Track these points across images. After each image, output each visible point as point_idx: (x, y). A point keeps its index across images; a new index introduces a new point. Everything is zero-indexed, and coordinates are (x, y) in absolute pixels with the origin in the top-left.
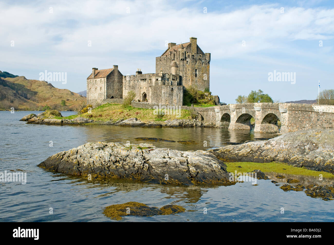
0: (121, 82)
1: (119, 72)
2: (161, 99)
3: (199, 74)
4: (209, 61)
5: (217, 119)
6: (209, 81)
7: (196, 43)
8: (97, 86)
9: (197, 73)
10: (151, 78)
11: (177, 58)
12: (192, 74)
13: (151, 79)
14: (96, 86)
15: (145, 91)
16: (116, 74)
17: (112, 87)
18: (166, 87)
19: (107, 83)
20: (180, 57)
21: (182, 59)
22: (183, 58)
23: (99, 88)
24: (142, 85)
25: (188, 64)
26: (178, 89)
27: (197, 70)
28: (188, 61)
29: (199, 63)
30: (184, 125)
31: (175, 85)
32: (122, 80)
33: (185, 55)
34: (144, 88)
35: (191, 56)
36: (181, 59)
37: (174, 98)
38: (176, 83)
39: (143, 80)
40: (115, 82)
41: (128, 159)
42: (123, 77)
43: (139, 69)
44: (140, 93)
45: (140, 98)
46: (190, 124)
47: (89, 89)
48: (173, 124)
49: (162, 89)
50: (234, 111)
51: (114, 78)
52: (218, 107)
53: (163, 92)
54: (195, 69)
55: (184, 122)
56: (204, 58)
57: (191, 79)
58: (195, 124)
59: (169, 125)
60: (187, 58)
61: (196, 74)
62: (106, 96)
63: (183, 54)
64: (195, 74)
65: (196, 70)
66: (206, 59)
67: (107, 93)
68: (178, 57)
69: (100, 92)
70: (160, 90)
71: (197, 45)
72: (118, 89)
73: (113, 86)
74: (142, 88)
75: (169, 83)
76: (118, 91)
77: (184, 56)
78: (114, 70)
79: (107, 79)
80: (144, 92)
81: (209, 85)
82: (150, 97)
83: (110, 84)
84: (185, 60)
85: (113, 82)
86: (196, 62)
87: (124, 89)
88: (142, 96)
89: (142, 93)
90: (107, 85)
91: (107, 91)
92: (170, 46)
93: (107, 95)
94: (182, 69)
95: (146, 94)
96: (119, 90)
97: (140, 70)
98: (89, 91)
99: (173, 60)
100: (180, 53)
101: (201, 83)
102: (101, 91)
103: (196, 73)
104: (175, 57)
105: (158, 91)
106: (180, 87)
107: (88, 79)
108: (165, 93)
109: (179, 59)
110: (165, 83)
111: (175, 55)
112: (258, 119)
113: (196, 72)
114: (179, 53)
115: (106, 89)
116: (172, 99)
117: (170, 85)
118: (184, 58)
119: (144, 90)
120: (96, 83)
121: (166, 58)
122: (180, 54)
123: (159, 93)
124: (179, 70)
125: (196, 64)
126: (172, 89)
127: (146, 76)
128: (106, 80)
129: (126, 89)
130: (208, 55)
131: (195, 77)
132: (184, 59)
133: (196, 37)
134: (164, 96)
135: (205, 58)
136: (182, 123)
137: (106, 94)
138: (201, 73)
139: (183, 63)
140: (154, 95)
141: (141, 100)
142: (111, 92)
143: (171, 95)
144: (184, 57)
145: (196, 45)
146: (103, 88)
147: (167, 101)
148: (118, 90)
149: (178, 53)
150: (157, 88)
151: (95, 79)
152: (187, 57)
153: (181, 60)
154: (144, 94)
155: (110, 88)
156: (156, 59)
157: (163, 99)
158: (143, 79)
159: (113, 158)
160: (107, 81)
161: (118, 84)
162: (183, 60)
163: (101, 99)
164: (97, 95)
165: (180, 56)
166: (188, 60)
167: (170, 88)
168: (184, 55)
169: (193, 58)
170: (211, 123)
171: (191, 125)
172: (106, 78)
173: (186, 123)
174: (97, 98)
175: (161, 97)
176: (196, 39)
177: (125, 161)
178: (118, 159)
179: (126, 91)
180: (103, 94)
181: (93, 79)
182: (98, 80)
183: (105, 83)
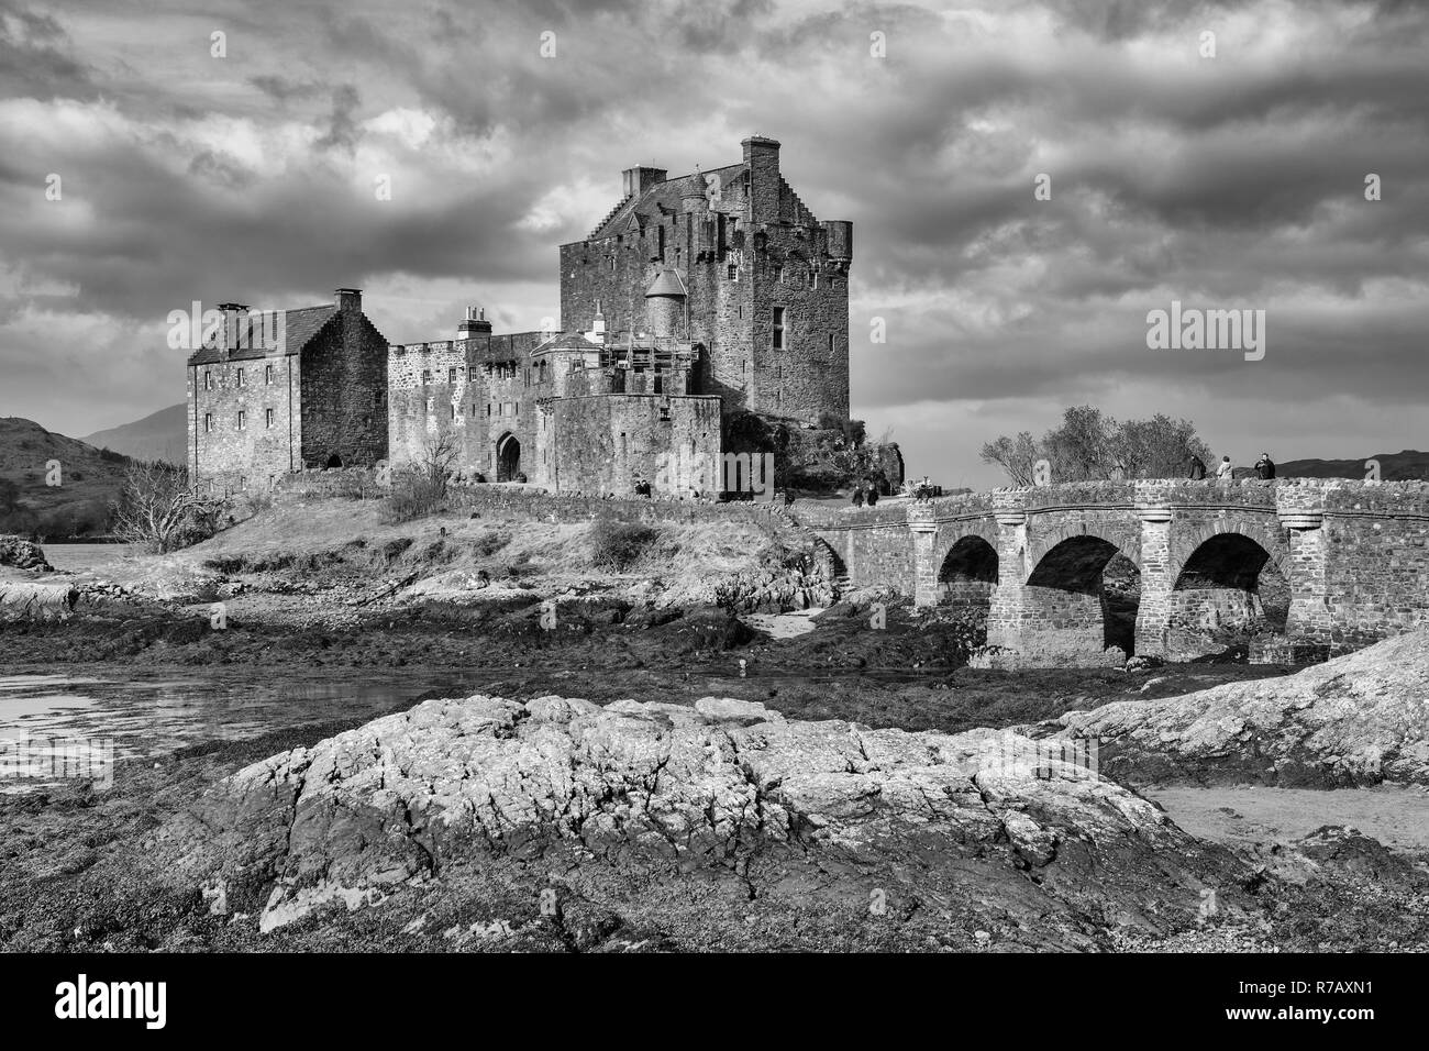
0: (376, 378)
1: (367, 327)
2: (609, 465)
3: (796, 333)
4: (843, 264)
5: (920, 569)
6: (847, 368)
7: (777, 168)
8: (250, 403)
9: (785, 327)
10: (548, 357)
11: (678, 250)
12: (757, 331)
13: (543, 363)
14: (241, 399)
15: (514, 427)
16: (352, 336)
17: (330, 407)
18: (631, 405)
19: (303, 383)
20: (695, 243)
21: (704, 252)
22: (708, 251)
23: (256, 414)
24: (493, 393)
25: (736, 280)
26: (698, 414)
27: (784, 314)
28: (736, 263)
29: (792, 274)
30: (742, 603)
31: (676, 390)
32: (386, 370)
33: (722, 233)
34: (508, 409)
35: (749, 238)
36: (696, 252)
38: (681, 381)
39: (501, 365)
40: (349, 378)
41: (665, 780)
42: (391, 350)
43: (475, 312)
44: (485, 437)
45: (483, 462)
46: (775, 595)
47: (202, 417)
48: (685, 597)
49: (613, 412)
50: (1015, 525)
51: (339, 357)
52: (923, 503)
53: (617, 429)
54: (774, 305)
55: (743, 587)
56: (819, 245)
57: (755, 360)
58: (799, 597)
59: (664, 605)
60: (728, 249)
61: (778, 333)
62: (297, 454)
63: (708, 226)
64: (771, 335)
65: (778, 311)
66: (827, 254)
67: (302, 440)
68: (683, 246)
69: (261, 432)
70: (602, 420)
71: (781, 181)
72: (363, 414)
73: (337, 401)
74: (495, 408)
75: (643, 382)
76: (361, 429)
77: (716, 238)
78: (339, 316)
79: (303, 362)
80: (509, 433)
81: (848, 392)
82: (540, 457)
83: (320, 387)
84: (722, 259)
85: (337, 377)
86: (778, 269)
87: (393, 413)
88: (494, 454)
89: (494, 435)
90: (302, 396)
91: (303, 427)
92: (637, 186)
93: (303, 448)
94: (703, 305)
95: (518, 443)
96: (370, 421)
97: (482, 314)
98: (201, 426)
99: (655, 259)
100: (695, 223)
101: (806, 381)
102: (271, 426)
103: (779, 327)
104: (668, 242)
105: (593, 425)
106: (708, 404)
107: (196, 365)
108: (628, 435)
109: (689, 254)
110: (623, 382)
111: (668, 233)
112: (1155, 568)
113: (778, 320)
114: (690, 222)
115: (298, 418)
117: (650, 389)
118: (716, 250)
119: (504, 421)
120: (242, 385)
121: (617, 247)
122: (695, 228)
123: (598, 437)
124: (691, 313)
125: (777, 277)
126: (666, 411)
127: (517, 344)
128: (296, 368)
129: (403, 415)
130: (840, 233)
131: (771, 347)
132: (712, 254)
133: (773, 138)
134: (625, 450)
135: (826, 246)
136: (735, 594)
137: (297, 443)
138: (806, 327)
139: (711, 273)
140: (570, 445)
141: (493, 472)
142: (323, 432)
143: (660, 443)
144: (712, 241)
145: (775, 179)
146: (281, 413)
147: (637, 476)
148: (365, 420)
149: (683, 224)
150: (585, 407)
151: (238, 365)
152: (729, 242)
153: (701, 257)
154: (502, 446)
155: (322, 411)
156: (563, 256)
157: (617, 468)
158: (500, 359)
159: (588, 776)
160: (303, 373)
161: (361, 389)
162: (708, 259)
163: (269, 470)
164: (250, 446)
165: (696, 236)
166: (731, 257)
167: (652, 406)
168: (717, 231)
169: (763, 249)
170: (885, 592)
171: (778, 600)
172: (295, 359)
173: (754, 589)
174: (245, 463)
175: (606, 458)
176: (775, 146)
177: (654, 790)
178: (616, 779)
179: (408, 424)
180: (281, 442)
181: (224, 361)
182: (253, 370)
183: (293, 383)
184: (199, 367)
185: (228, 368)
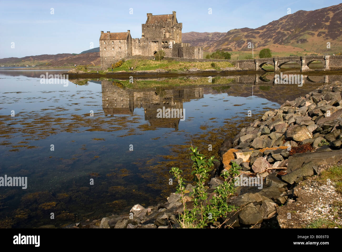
8: (115, 46)
11: (168, 26)
14: (113, 46)
15: (157, 50)
16: (130, 37)
24: (153, 45)
25: (175, 31)
28: (175, 28)
29: (178, 30)
34: (155, 48)
35: (176, 25)
36: (171, 27)
37: (200, 55)
40: (130, 43)
42: (132, 39)
44: (151, 52)
47: (103, 48)
51: (129, 40)
54: (177, 34)
62: (126, 54)
66: (180, 27)
69: (119, 51)
70: (193, 50)
71: (176, 17)
73: (129, 46)
74: (153, 48)
76: (130, 50)
78: (128, 34)
80: (155, 51)
87: (133, 48)
88: (153, 54)
89: (153, 51)
91: (127, 50)
99: (164, 27)
108: (196, 52)
111: (166, 24)
116: (199, 56)
121: (155, 25)
126: (199, 49)
127: (158, 39)
129: (135, 48)
130: (181, 24)
139: (172, 30)
140: (186, 53)
143: (199, 53)
146: (123, 48)
149: (169, 23)
150: (189, 48)
151: (112, 41)
155: (128, 48)
156: (142, 25)
158: (155, 41)
164: (115, 53)
172: (126, 41)
174: (114, 55)
176: (175, 12)
179: (136, 50)
180: (123, 52)
181: (109, 40)
182: (116, 41)
183: (125, 44)
184: (102, 41)
185: (110, 41)
